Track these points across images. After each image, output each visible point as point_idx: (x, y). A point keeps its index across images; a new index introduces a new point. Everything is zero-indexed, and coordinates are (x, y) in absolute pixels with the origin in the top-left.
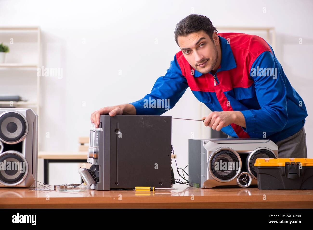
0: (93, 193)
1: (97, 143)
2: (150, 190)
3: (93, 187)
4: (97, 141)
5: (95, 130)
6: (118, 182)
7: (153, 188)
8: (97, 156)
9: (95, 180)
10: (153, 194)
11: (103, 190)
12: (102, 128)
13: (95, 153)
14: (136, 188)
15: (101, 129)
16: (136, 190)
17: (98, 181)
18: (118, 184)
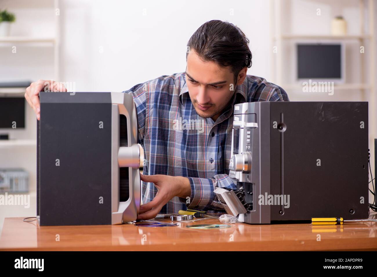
0: (241, 228)
1: (249, 147)
2: (336, 223)
3: (241, 218)
4: (248, 144)
5: (244, 126)
6: (283, 210)
7: (341, 219)
8: (249, 167)
9: (246, 207)
10: (342, 230)
11: (260, 223)
12: (256, 122)
13: (246, 163)
14: (313, 220)
15: (256, 125)
16: (313, 223)
17: (251, 208)
18: (283, 214)
